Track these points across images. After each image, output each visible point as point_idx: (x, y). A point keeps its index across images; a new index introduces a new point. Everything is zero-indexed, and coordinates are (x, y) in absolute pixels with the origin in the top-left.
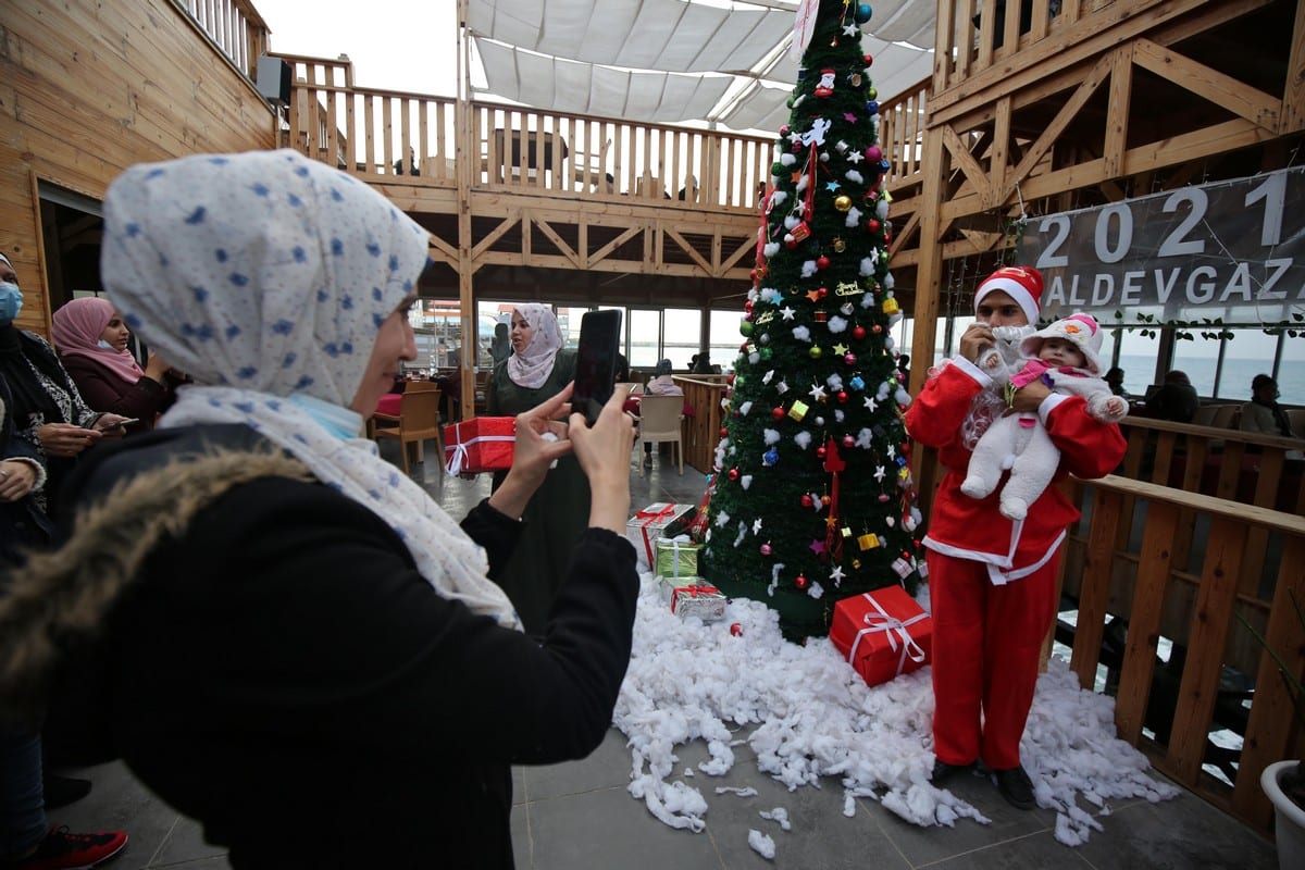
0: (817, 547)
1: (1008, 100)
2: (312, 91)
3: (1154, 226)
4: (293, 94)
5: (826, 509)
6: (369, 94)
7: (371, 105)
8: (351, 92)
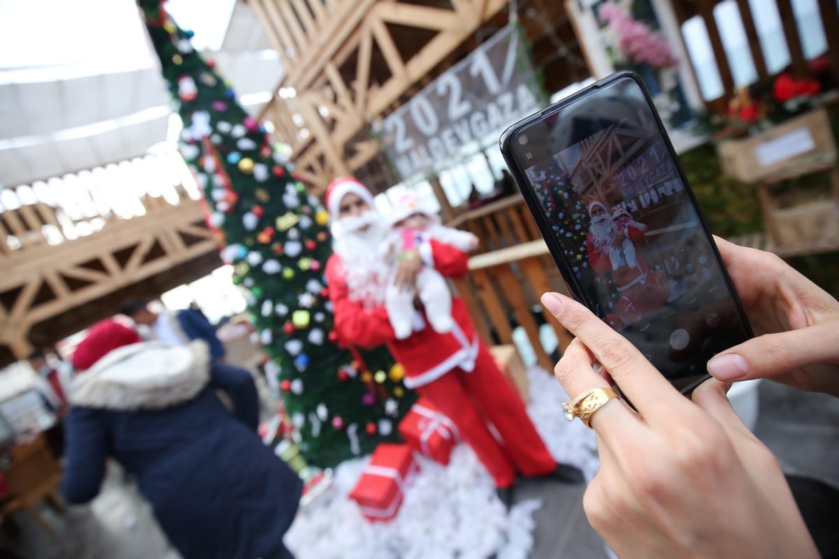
0: (368, 399)
3: (441, 103)
5: (359, 372)
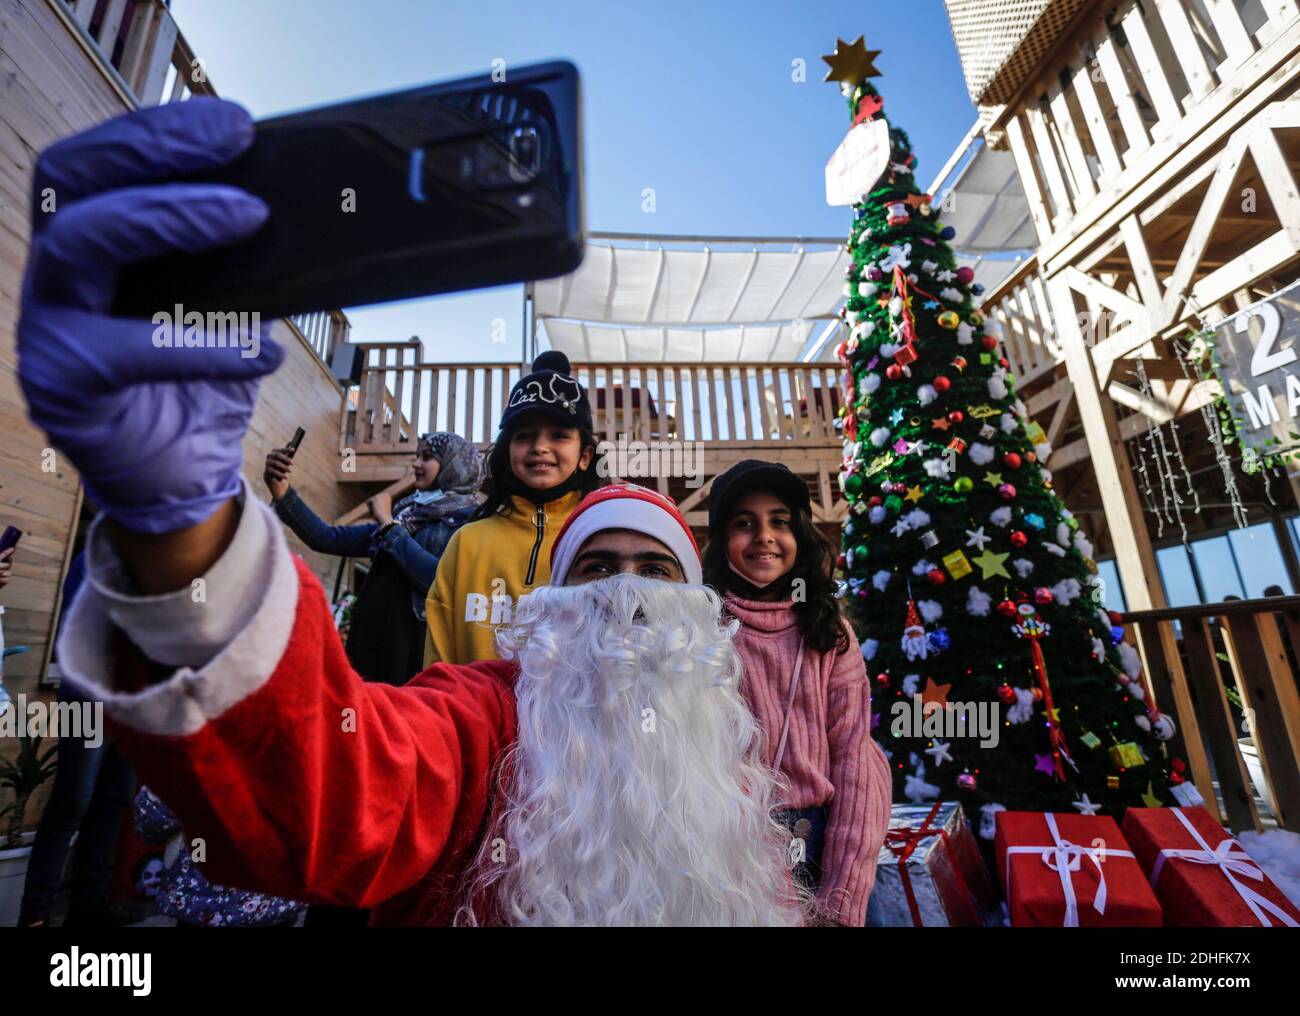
1: (1133, 217)
2: (381, 371)
4: (363, 376)
6: (435, 368)
7: (437, 378)
8: (419, 367)
